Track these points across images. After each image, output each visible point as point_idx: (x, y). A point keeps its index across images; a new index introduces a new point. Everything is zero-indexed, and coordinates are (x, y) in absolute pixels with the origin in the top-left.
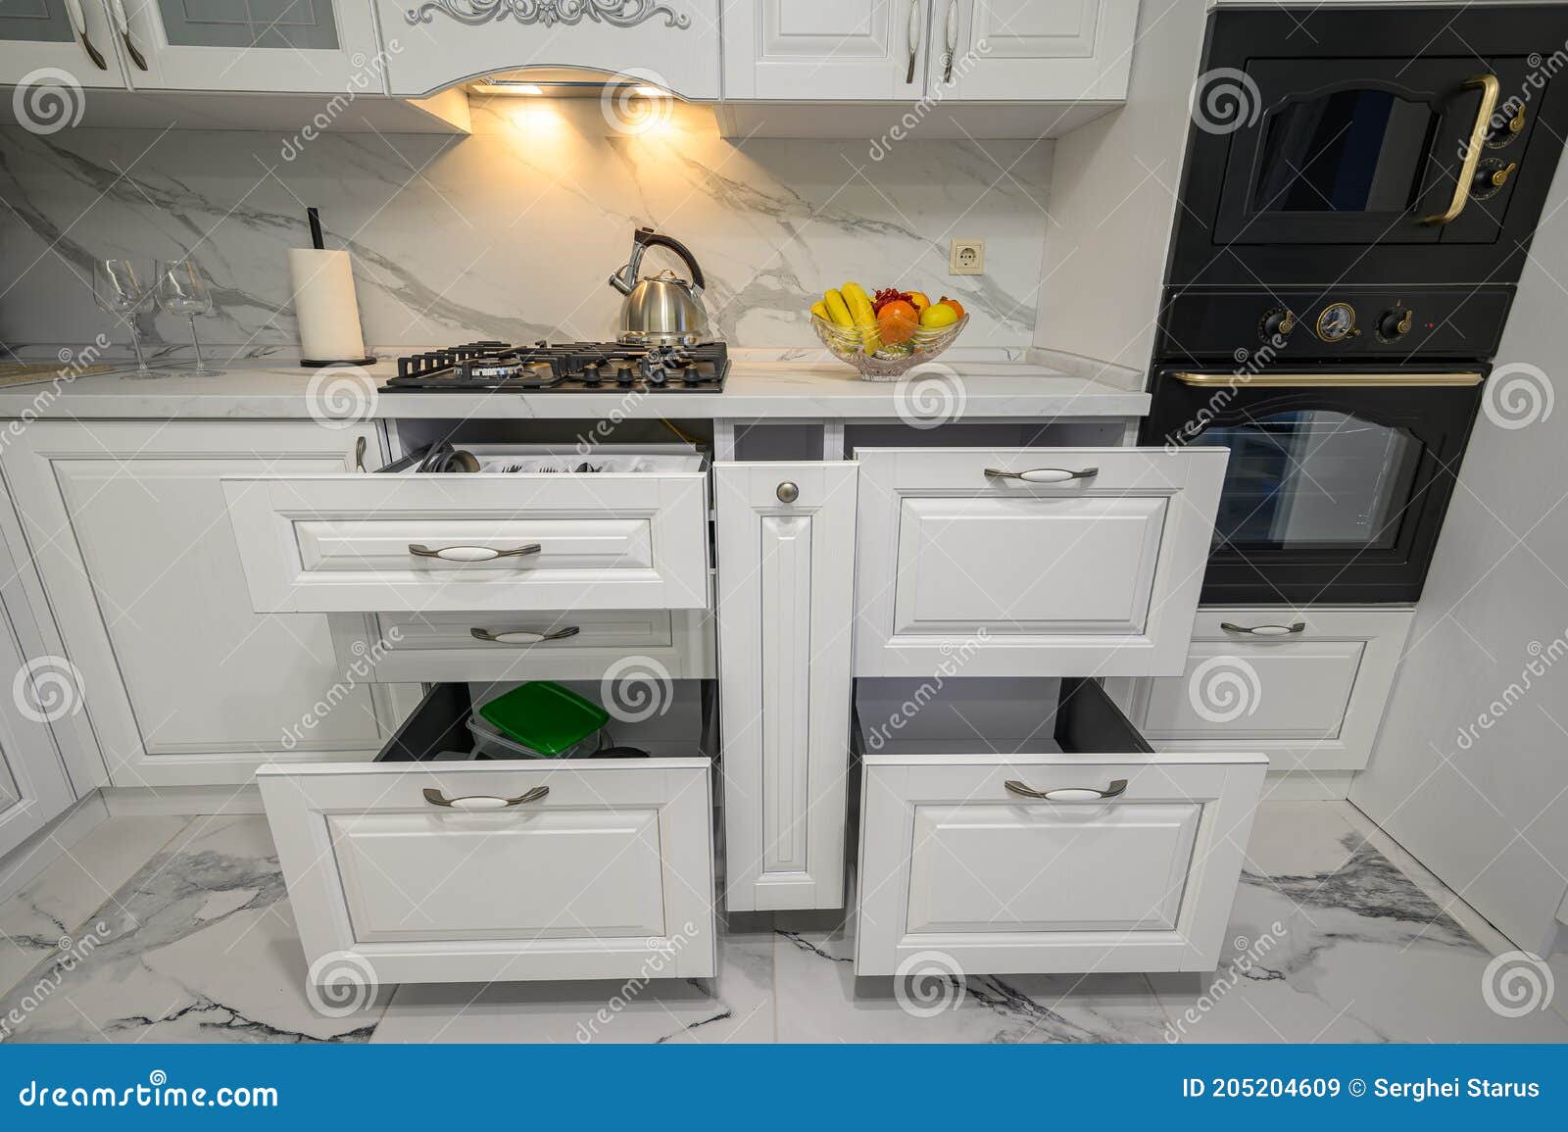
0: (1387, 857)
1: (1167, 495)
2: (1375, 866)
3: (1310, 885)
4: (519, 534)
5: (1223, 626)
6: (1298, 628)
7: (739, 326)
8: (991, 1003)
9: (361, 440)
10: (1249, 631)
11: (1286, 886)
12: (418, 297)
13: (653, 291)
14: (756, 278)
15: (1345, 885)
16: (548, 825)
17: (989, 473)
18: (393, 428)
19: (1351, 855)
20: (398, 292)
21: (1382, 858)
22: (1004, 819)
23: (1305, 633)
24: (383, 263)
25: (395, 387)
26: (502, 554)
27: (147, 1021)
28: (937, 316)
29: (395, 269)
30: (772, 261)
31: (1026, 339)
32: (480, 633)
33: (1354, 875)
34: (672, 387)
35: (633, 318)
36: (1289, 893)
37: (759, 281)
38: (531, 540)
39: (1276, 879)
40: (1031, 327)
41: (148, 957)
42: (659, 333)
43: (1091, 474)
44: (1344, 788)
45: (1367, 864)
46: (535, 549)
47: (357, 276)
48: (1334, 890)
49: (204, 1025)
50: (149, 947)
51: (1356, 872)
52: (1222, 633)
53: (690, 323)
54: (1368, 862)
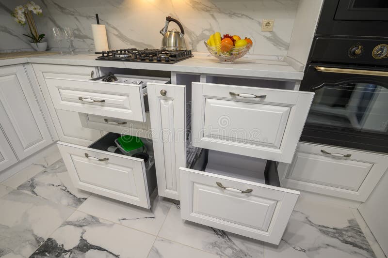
0: (362, 229)
1: (290, 106)
2: (355, 230)
3: (330, 230)
4: (100, 97)
5: (322, 151)
6: (349, 156)
7: (197, 45)
8: (217, 234)
9: (92, 71)
10: (330, 154)
11: (321, 228)
12: (121, 37)
13: (170, 35)
14: (203, 32)
15: (341, 233)
16: (111, 167)
17: (231, 94)
18: (99, 69)
19: (349, 225)
20: (116, 35)
21: (360, 229)
22: (217, 191)
23: (351, 157)
24: (114, 28)
25: (100, 59)
26: (95, 101)
27: (53, 185)
28: (240, 44)
29: (116, 29)
30: (208, 27)
31: (285, 53)
32: (106, 120)
33: (347, 231)
34: (163, 62)
35: (165, 42)
36: (320, 230)
37: (204, 32)
38: (103, 99)
39: (320, 226)
40: (287, 49)
41: (58, 174)
42: (171, 47)
43: (264, 97)
44: (357, 206)
45: (353, 229)
46: (103, 101)
47: (107, 31)
48: (337, 233)
49: (61, 189)
50: (59, 172)
51: (348, 230)
52: (321, 153)
53: (179, 45)
54: (354, 228)
